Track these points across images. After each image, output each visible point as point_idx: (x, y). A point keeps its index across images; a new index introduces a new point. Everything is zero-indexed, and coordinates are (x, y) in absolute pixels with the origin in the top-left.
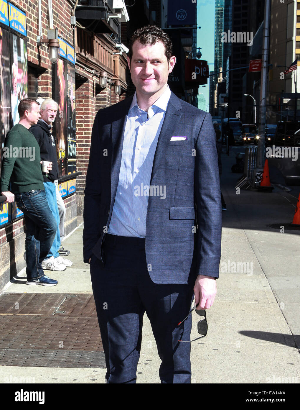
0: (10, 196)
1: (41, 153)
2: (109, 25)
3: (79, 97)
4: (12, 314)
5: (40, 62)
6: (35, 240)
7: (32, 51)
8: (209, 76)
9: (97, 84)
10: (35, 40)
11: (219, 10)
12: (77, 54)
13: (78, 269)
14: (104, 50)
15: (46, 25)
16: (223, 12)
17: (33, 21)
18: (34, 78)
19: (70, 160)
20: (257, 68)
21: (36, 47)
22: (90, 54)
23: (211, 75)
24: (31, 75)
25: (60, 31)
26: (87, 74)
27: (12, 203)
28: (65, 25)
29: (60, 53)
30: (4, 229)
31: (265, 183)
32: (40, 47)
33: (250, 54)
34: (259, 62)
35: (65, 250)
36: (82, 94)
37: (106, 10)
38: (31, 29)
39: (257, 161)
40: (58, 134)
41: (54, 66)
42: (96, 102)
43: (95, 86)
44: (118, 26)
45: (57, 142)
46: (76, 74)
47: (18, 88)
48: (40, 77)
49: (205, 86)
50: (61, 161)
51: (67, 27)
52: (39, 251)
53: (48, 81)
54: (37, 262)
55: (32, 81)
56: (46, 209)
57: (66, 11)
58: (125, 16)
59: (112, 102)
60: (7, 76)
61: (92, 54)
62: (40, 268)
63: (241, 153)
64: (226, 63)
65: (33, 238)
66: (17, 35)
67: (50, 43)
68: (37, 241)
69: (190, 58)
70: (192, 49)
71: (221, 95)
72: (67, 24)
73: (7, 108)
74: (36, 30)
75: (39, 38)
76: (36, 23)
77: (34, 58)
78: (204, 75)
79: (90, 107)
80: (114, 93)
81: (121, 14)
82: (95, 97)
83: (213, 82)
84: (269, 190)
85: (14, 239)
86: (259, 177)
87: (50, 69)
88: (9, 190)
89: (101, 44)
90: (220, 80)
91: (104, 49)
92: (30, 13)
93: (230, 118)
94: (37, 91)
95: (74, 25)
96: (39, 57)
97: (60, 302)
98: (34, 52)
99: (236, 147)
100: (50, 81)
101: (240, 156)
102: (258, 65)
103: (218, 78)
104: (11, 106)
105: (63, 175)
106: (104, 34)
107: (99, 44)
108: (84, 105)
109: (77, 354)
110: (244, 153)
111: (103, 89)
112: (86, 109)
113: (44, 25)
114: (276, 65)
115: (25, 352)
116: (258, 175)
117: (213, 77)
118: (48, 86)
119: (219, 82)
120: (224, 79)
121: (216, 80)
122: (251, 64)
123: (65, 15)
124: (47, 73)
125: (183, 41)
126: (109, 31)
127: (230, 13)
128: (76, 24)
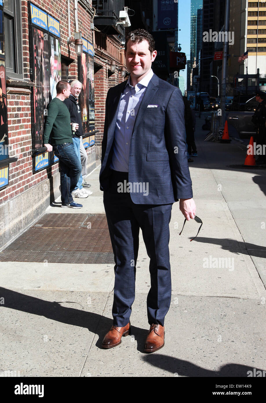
0: (49, 147)
1: (71, 117)
2: (117, 29)
3: (97, 79)
4: (52, 228)
5: (69, 55)
6: (67, 177)
7: (64, 47)
8: (186, 63)
9: (109, 70)
10: (66, 40)
11: (193, 18)
12: (95, 49)
13: (96, 197)
14: (114, 47)
15: (74, 29)
16: (196, 19)
17: (64, 27)
18: (66, 66)
19: (90, 122)
20: (219, 57)
21: (66, 45)
22: (104, 49)
23: (188, 63)
24: (64, 64)
25: (83, 34)
26: (102, 63)
27: (51, 152)
28: (87, 29)
29: (83, 49)
30: (46, 169)
31: (225, 137)
32: (69, 45)
33: (215, 48)
34: (221, 53)
35: (87, 184)
36: (99, 77)
37: (115, 19)
38: (63, 33)
39: (219, 122)
40: (82, 105)
41: (79, 58)
42: (108, 82)
43: (107, 72)
44: (123, 29)
45: (81, 110)
46: (95, 63)
47: (54, 74)
48: (70, 65)
49: (184, 71)
50: (84, 123)
51: (88, 31)
52: (70, 184)
53: (75, 68)
54: (69, 192)
55: (64, 68)
56: (74, 156)
57: (88, 20)
58: (128, 23)
59: (119, 82)
60: (47, 65)
61: (105, 49)
62: (71, 196)
63: (209, 117)
64: (199, 54)
65: (66, 176)
66: (53, 37)
67: (76, 42)
68: (68, 178)
69: (174, 51)
70: (175, 45)
71: (195, 76)
72: (88, 29)
73: (47, 87)
74: (67, 33)
75: (69, 38)
76: (66, 28)
77: (66, 52)
78: (183, 63)
79: (104, 86)
80: (121, 76)
81: (125, 21)
82: (107, 79)
83: (189, 67)
84: (228, 141)
85: (52, 177)
86: (221, 133)
87: (76, 60)
88: (49, 143)
89: (111, 42)
90: (194, 66)
91: (114, 45)
92: (63, 21)
93: (201, 93)
94: (68, 75)
95: (93, 30)
96: (69, 52)
97: (84, 219)
98: (65, 48)
99: (205, 112)
100: (76, 68)
101: (208, 119)
102: (220, 55)
103: (193, 65)
104: (50, 86)
105: (86, 133)
106: (113, 35)
107: (110, 42)
108: (100, 85)
109: (95, 254)
110: (211, 117)
111: (113, 73)
112: (101, 87)
113: (72, 29)
114: (233, 55)
115: (60, 253)
116: (221, 132)
117: (189, 64)
118: (75, 72)
119: (193, 67)
120: (197, 65)
121: (192, 66)
122: (216, 55)
123: (87, 22)
124: (74, 62)
125: (169, 39)
126: (117, 33)
127: (201, 20)
128: (94, 29)
